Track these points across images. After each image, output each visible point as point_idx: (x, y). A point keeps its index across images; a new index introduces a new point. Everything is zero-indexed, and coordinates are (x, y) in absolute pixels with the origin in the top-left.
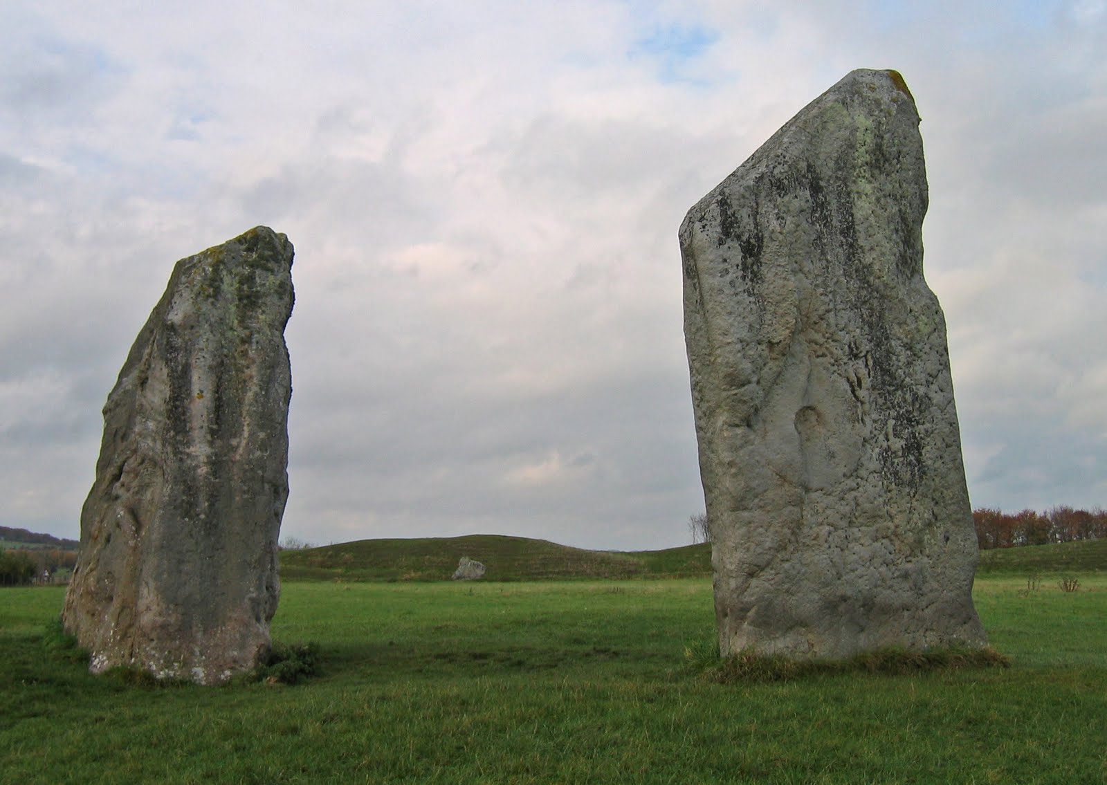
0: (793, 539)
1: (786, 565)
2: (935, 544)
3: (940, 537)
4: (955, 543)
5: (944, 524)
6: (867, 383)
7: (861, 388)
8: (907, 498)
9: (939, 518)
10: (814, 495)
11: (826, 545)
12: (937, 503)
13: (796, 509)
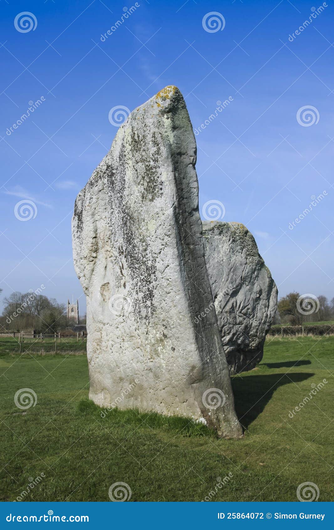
0: (98, 347)
1: (98, 360)
2: (166, 352)
3: (169, 348)
4: (178, 352)
5: (171, 340)
6: (125, 266)
7: (123, 269)
8: (145, 326)
9: (168, 336)
10: (106, 326)
11: (111, 351)
12: (166, 327)
13: (99, 333)
